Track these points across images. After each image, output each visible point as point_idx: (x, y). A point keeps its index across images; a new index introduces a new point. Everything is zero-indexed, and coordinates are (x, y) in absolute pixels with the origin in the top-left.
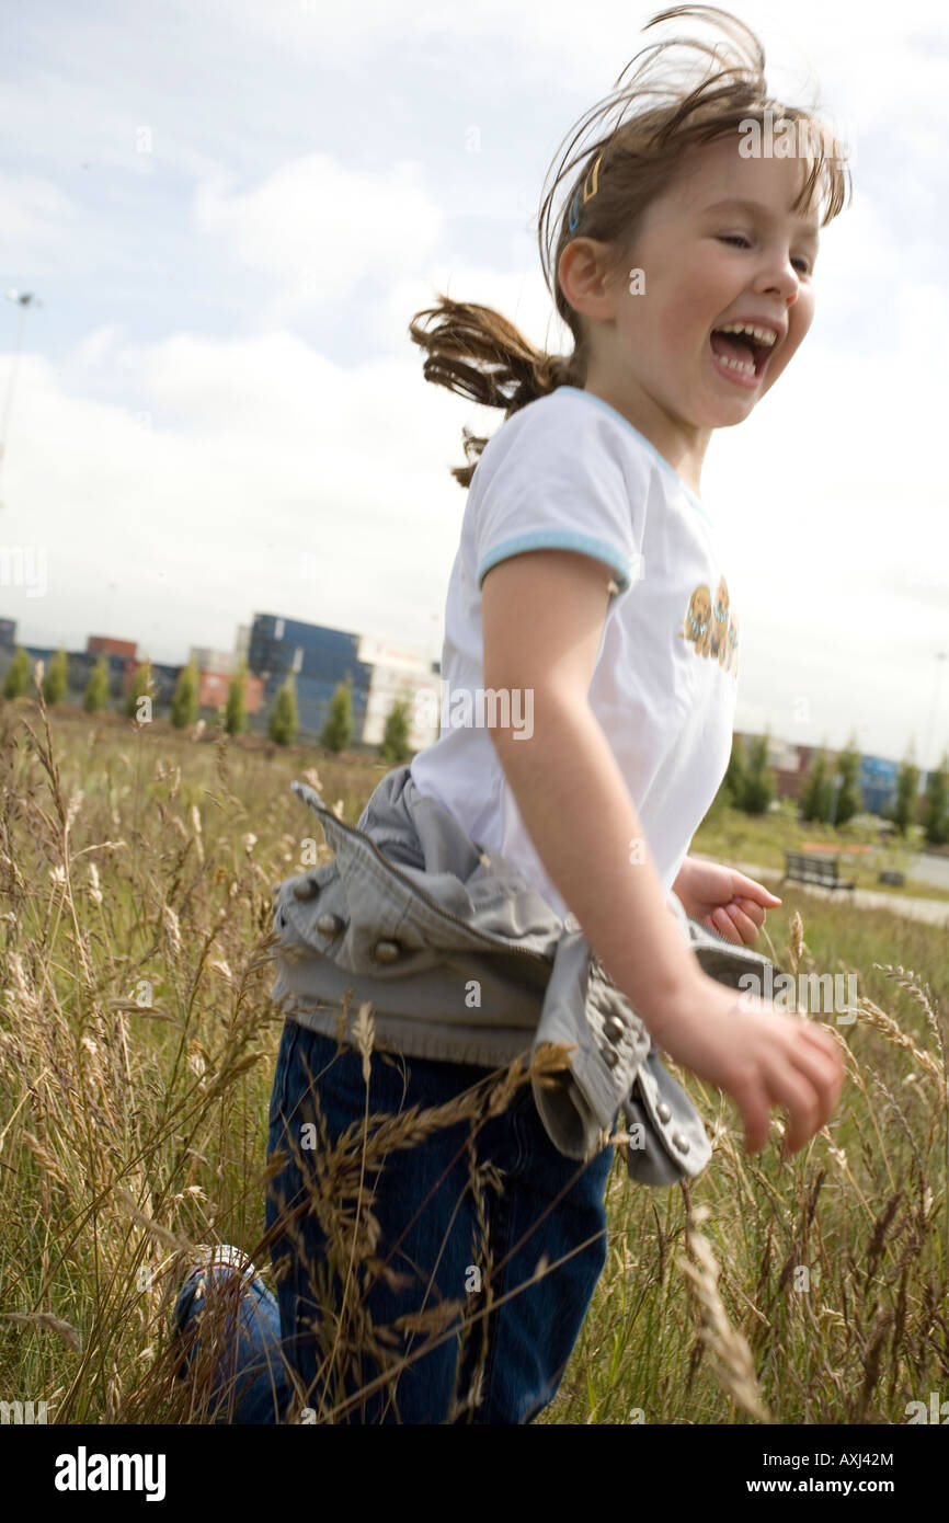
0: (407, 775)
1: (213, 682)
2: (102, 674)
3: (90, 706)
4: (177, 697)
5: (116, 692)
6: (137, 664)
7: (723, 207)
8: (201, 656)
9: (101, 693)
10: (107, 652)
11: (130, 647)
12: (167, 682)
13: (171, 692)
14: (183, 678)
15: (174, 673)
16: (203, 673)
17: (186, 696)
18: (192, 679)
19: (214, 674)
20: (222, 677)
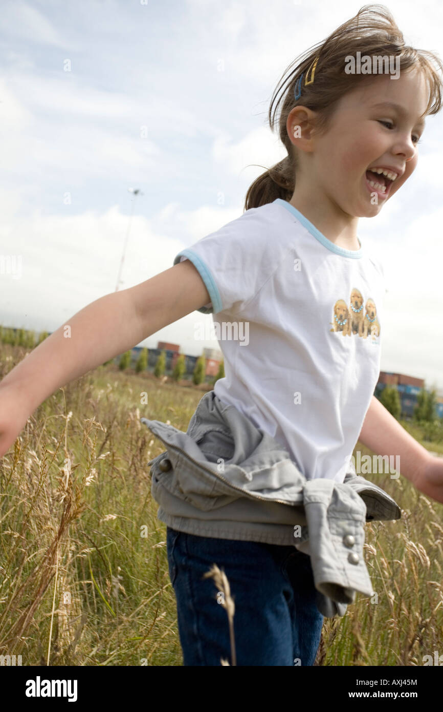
0: (214, 396)
1: (212, 364)
2: (163, 359)
3: (157, 374)
4: (196, 370)
5: (168, 367)
6: (178, 355)
7: (383, 105)
8: (208, 352)
9: (162, 368)
10: (166, 349)
11: (177, 347)
12: (191, 364)
13: (193, 368)
14: (198, 362)
15: (195, 359)
16: (208, 360)
17: (200, 370)
18: (203, 362)
19: (214, 361)
20: (216, 362)
